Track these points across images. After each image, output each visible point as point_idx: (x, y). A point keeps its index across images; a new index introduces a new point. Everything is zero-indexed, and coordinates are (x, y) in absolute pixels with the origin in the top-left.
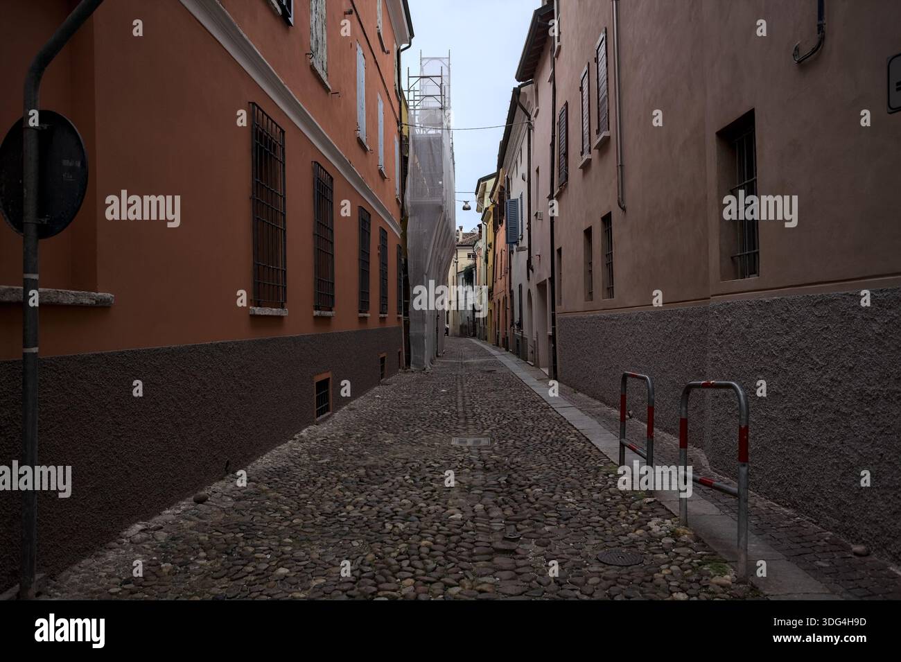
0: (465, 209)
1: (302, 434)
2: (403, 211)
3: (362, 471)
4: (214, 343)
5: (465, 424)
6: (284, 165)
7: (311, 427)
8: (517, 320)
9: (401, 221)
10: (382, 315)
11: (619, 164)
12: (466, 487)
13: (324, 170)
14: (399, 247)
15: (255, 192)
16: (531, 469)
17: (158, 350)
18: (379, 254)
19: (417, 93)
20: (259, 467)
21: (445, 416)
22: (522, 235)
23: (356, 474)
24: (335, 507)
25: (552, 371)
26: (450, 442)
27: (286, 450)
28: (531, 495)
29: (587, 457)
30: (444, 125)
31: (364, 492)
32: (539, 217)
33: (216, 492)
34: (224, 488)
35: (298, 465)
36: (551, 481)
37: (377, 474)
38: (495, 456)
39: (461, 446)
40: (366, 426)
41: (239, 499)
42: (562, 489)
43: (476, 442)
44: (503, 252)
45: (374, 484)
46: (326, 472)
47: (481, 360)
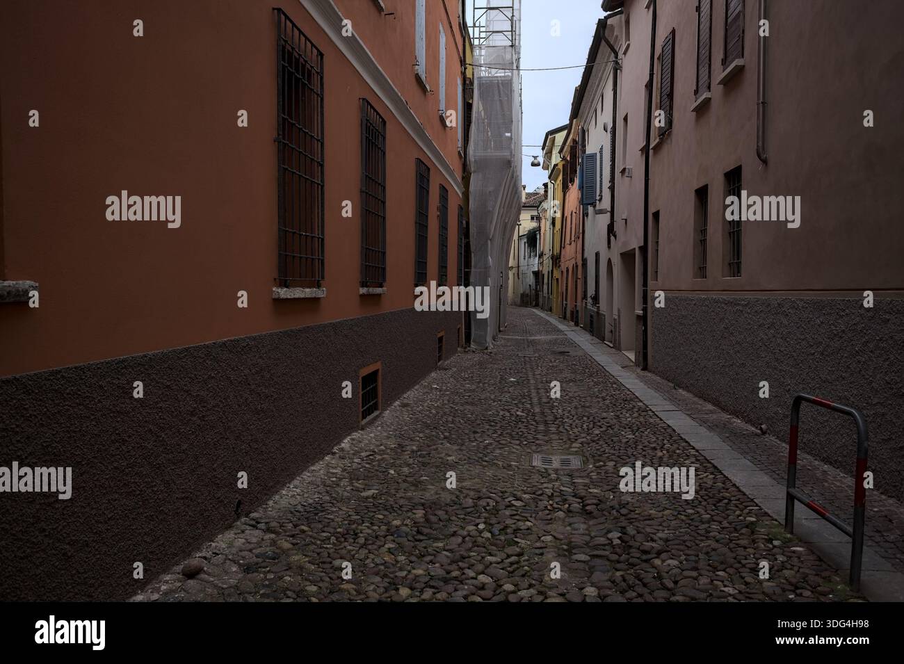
0: (533, 165)
1: (343, 445)
2: (465, 166)
3: (420, 513)
4: (218, 341)
5: (546, 432)
6: (322, 99)
7: (356, 435)
8: (591, 291)
9: (463, 178)
11: (761, 100)
12: (565, 547)
13: (375, 110)
14: (461, 208)
15: (281, 133)
16: (650, 518)
17: (124, 361)
18: (438, 216)
19: (482, 29)
20: (284, 503)
21: (518, 417)
22: (601, 196)
23: (412, 519)
24: (382, 590)
25: (641, 359)
26: (531, 461)
27: (322, 472)
28: (665, 574)
29: (726, 501)
30: (514, 65)
31: (423, 556)
32: (626, 174)
33: (218, 554)
34: (231, 545)
35: (335, 500)
36: (686, 546)
37: (440, 520)
38: (596, 491)
39: (545, 469)
40: (423, 432)
41: (248, 569)
42: (709, 565)
43: (564, 462)
44: (574, 214)
45: (437, 539)
46: (372, 514)
47: (549, 337)
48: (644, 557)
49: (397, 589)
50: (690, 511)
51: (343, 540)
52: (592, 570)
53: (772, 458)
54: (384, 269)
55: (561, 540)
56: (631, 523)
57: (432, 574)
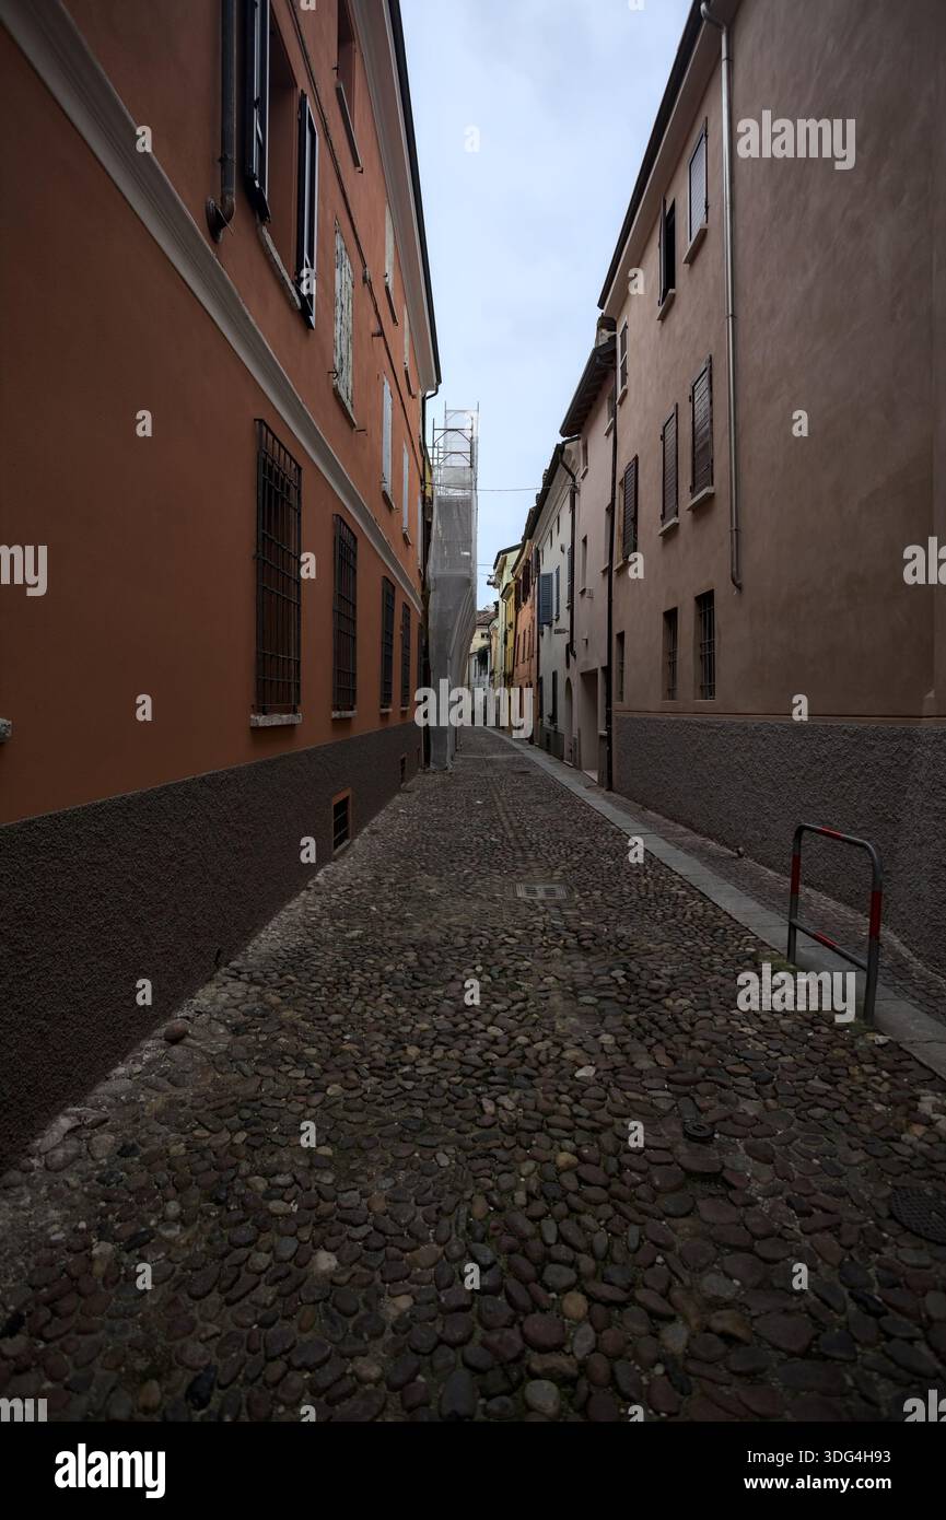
0: (487, 583)
1: (318, 879)
2: (424, 585)
3: (412, 956)
4: (198, 776)
5: (525, 859)
6: (300, 514)
7: (328, 867)
9: (422, 596)
10: (404, 709)
12: (570, 989)
13: (346, 526)
14: (421, 627)
15: (260, 548)
16: (649, 952)
17: (101, 805)
18: (402, 635)
19: (441, 450)
20: (264, 948)
21: (494, 846)
22: (558, 615)
23: (405, 964)
24: (389, 1050)
25: (605, 779)
26: (515, 892)
27: (299, 910)
28: (679, 1016)
29: (721, 931)
30: (471, 485)
31: (425, 1006)
32: (587, 595)
33: (201, 1013)
34: (214, 1002)
35: (320, 943)
36: (693, 982)
37: (434, 963)
38: (587, 923)
39: (531, 900)
40: (398, 862)
41: (236, 1030)
42: (721, 1003)
43: (549, 892)
44: (527, 633)
45: (435, 986)
46: (362, 959)
47: (505, 756)
48: (654, 997)
49: (405, 1048)
50: (689, 943)
51: (335, 990)
52: (602, 1016)
53: (754, 882)
54: (354, 691)
55: (564, 981)
56: (632, 958)
57: (438, 1027)
